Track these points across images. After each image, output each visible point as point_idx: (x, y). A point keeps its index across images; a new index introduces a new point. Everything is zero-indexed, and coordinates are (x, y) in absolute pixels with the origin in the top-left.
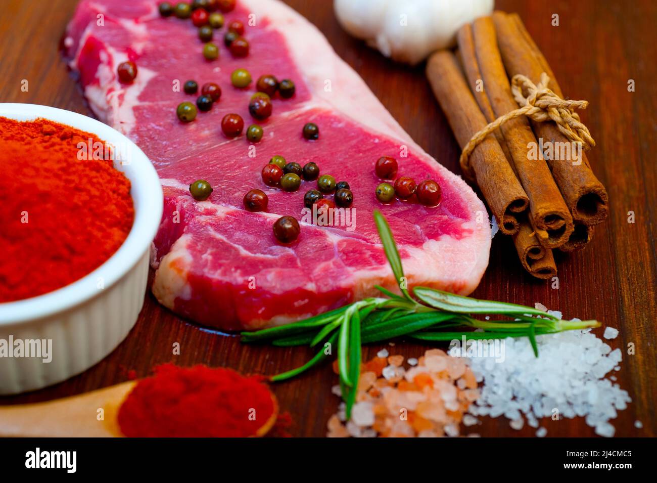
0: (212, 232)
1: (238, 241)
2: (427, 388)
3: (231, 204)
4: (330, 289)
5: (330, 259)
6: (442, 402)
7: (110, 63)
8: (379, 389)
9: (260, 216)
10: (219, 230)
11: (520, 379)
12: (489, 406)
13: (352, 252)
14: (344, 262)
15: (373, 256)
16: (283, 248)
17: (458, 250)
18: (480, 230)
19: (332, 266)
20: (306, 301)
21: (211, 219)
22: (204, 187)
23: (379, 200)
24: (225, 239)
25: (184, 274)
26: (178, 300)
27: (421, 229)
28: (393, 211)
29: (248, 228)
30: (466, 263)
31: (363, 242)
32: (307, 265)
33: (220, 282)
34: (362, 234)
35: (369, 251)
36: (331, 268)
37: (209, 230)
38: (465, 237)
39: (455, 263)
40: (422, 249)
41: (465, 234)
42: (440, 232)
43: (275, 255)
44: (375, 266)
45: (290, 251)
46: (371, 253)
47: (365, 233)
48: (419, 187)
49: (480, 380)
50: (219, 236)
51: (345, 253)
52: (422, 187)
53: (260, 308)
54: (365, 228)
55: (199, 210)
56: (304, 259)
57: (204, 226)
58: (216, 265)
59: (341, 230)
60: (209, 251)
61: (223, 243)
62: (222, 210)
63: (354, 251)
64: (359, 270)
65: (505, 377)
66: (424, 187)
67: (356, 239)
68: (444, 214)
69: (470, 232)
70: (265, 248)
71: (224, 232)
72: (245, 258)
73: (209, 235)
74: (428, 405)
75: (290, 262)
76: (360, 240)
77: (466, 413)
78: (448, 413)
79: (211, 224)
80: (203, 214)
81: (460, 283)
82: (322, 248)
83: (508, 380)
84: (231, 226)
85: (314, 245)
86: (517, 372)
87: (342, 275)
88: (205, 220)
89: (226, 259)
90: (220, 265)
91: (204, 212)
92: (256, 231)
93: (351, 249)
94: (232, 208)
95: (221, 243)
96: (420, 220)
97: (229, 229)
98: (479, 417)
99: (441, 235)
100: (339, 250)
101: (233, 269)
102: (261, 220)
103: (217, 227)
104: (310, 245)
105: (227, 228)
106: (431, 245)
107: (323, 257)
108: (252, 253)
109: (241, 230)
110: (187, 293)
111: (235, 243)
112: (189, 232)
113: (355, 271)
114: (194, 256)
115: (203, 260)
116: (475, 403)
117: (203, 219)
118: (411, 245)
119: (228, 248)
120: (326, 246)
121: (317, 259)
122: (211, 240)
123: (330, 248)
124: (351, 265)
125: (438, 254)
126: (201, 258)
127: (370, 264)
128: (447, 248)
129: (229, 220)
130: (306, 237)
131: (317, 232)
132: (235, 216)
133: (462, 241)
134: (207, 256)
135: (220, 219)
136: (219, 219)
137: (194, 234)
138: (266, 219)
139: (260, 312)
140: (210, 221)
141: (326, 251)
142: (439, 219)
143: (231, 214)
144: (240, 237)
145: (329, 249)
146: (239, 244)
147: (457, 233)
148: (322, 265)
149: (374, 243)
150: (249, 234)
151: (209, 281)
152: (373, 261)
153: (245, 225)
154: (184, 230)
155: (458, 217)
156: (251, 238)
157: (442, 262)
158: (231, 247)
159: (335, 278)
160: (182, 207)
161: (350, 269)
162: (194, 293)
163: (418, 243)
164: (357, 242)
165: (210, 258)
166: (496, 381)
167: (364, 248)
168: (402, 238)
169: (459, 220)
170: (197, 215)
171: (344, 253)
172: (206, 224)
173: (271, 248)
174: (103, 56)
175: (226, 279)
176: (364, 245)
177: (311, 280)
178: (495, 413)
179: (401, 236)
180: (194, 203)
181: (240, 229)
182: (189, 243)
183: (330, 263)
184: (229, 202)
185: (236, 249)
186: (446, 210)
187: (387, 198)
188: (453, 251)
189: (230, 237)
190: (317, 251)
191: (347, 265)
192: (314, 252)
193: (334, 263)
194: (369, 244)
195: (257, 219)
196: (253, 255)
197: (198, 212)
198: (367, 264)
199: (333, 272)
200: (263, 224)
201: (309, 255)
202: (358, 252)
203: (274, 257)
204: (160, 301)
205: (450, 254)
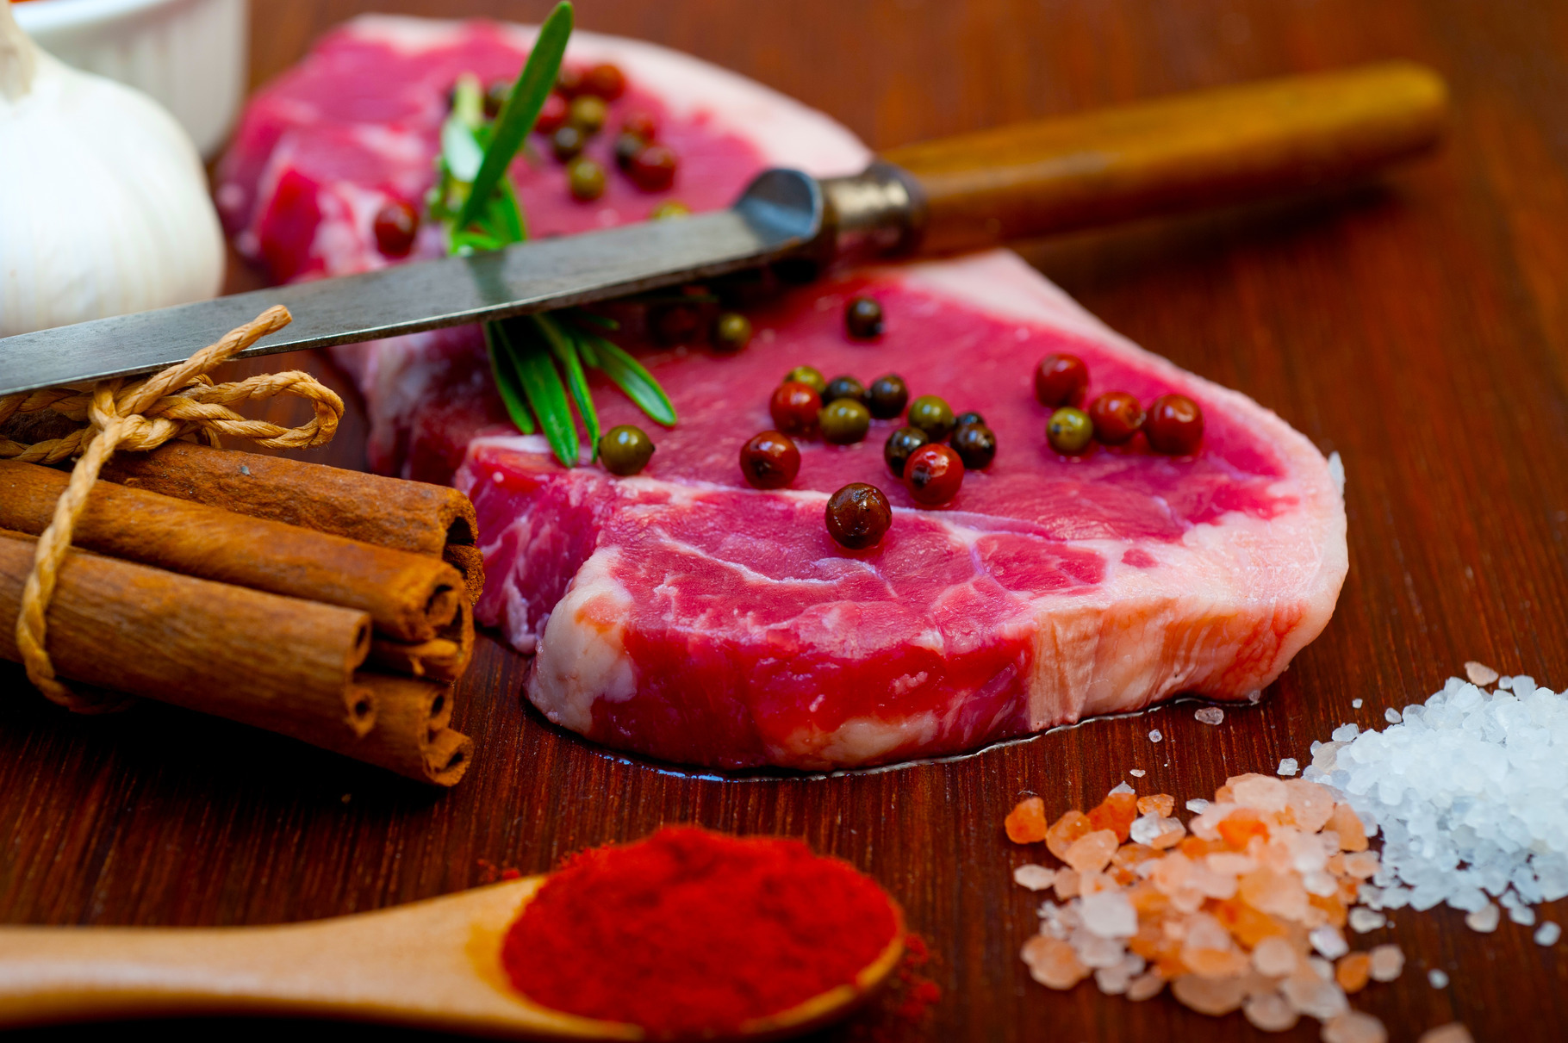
0: (667, 541)
1: (734, 555)
2: (1254, 844)
3: (703, 479)
4: (978, 643)
5: (966, 579)
6: (1297, 875)
7: (347, 215)
8: (1129, 867)
9: (776, 499)
10: (682, 535)
11: (1472, 820)
12: (1405, 886)
13: (1015, 560)
14: (1000, 582)
15: (1069, 566)
16: (847, 561)
17: (1271, 541)
18: (1314, 497)
19: (972, 591)
20: (922, 676)
21: (661, 512)
22: (635, 441)
23: (1055, 450)
24: (701, 554)
25: (615, 633)
26: (602, 705)
27: (1170, 505)
28: (1094, 472)
29: (754, 522)
30: (1297, 565)
31: (1039, 539)
32: (911, 593)
33: (706, 642)
34: (1033, 520)
35: (1057, 557)
36: (973, 597)
37: (661, 537)
38: (1282, 513)
39: (1269, 567)
40: (1182, 545)
41: (1279, 507)
42: (1215, 508)
43: (828, 579)
44: (1076, 588)
45: (868, 569)
46: (1061, 561)
47: (1041, 518)
48: (1150, 412)
49: (1372, 832)
50: (685, 548)
51: (999, 561)
52: (1157, 413)
53: (814, 698)
54: (1037, 508)
55: (627, 495)
56: (903, 582)
57: (646, 528)
58: (691, 606)
59: (981, 515)
60: (669, 578)
61: (697, 561)
62: (682, 493)
63: (1020, 558)
64: (1042, 595)
65: (1432, 821)
66: (1163, 411)
67: (1018, 534)
68: (1220, 471)
69: (1291, 501)
70: (803, 566)
71: (697, 539)
72: (757, 590)
73: (660, 546)
74: (1266, 878)
75: (868, 589)
76: (1030, 535)
77: (1356, 905)
78: (1314, 900)
79: (662, 525)
80: (639, 502)
81: (1290, 609)
82: (940, 557)
83: (1442, 825)
84: (711, 524)
85: (921, 552)
86: (1461, 805)
87: (1003, 610)
88: (646, 515)
89: (713, 593)
90: (703, 607)
91: (639, 499)
92: (774, 530)
93: (1012, 555)
94: (707, 487)
95: (694, 561)
96: (1162, 486)
97: (707, 531)
98: (1386, 911)
99: (1220, 514)
100: (983, 557)
101: (736, 612)
102: (781, 507)
103: (677, 526)
104: (912, 551)
105: (702, 529)
106: (1202, 535)
107: (948, 576)
108: (772, 578)
109: (738, 532)
110: (624, 682)
111: (729, 560)
112: (611, 542)
113: (1031, 599)
114: (634, 591)
115: (658, 598)
116: (1369, 881)
117: (642, 512)
118: (1153, 539)
119: (713, 571)
120: (950, 553)
121: (935, 581)
122: (667, 558)
123: (961, 556)
124: (1019, 586)
125: (1223, 553)
126: (653, 595)
127: (1065, 584)
128: (1243, 540)
129: (704, 511)
130: (896, 535)
131: (923, 523)
132: (718, 504)
133: (1275, 521)
134: (667, 589)
135: (681, 512)
136: (678, 511)
137: (624, 547)
138: (793, 505)
139: (813, 707)
140: (658, 516)
141: (953, 564)
142: (1210, 483)
143: (708, 499)
144: (738, 544)
145: (957, 557)
146: (738, 562)
147: (1261, 506)
148: (950, 592)
149: (1064, 539)
150: (758, 538)
151: (679, 641)
152: (1071, 578)
153: (746, 520)
154: (599, 540)
155: (1254, 472)
156: (763, 546)
157: (1237, 569)
158: (720, 567)
159: (987, 618)
160: (585, 493)
161: (1021, 596)
162: (641, 681)
163: (1170, 534)
164: (1022, 541)
165: (673, 591)
166: (1412, 830)
167: (1044, 551)
168: (1129, 525)
169: (1257, 480)
170: (625, 505)
171: (997, 563)
172: (650, 523)
173: (817, 563)
174: (328, 204)
175: (721, 634)
176: (1041, 545)
177: (928, 624)
178: (1422, 900)
179: (1124, 521)
180: (612, 482)
181: (735, 529)
182: (615, 564)
183: (969, 587)
184: (697, 474)
185: (733, 573)
186: (1222, 463)
187: (1075, 442)
188: (1258, 544)
189: (712, 547)
190: (929, 565)
191: (1008, 587)
192: (923, 567)
193: (976, 585)
194: (1052, 542)
195: (771, 504)
196: (776, 582)
197: (626, 499)
198: (1059, 582)
199: (979, 605)
200: (789, 515)
201: (914, 574)
202: (1031, 559)
203: (828, 582)
204: (553, 716)
205: (1252, 550)
